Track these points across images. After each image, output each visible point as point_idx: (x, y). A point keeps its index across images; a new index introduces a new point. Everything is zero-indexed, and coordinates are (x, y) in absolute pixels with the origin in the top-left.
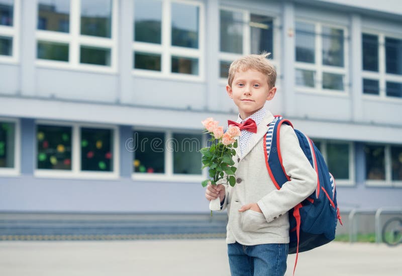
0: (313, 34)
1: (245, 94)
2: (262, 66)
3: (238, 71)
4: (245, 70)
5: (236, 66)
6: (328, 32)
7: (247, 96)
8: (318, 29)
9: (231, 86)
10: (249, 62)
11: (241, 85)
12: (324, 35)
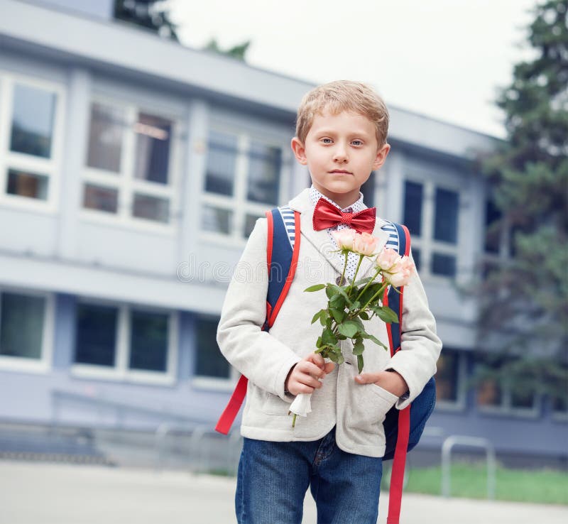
0: (232, 151)
1: (336, 160)
2: (367, 105)
3: (321, 114)
4: (335, 113)
5: (316, 104)
6: (261, 149)
7: (340, 163)
8: (244, 143)
9: (304, 142)
10: (342, 97)
11: (326, 141)
12: (252, 155)
